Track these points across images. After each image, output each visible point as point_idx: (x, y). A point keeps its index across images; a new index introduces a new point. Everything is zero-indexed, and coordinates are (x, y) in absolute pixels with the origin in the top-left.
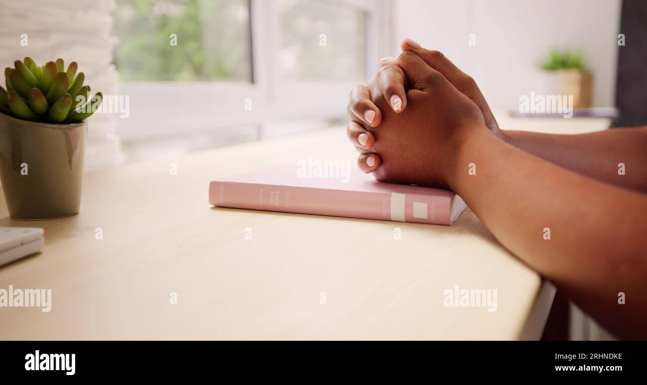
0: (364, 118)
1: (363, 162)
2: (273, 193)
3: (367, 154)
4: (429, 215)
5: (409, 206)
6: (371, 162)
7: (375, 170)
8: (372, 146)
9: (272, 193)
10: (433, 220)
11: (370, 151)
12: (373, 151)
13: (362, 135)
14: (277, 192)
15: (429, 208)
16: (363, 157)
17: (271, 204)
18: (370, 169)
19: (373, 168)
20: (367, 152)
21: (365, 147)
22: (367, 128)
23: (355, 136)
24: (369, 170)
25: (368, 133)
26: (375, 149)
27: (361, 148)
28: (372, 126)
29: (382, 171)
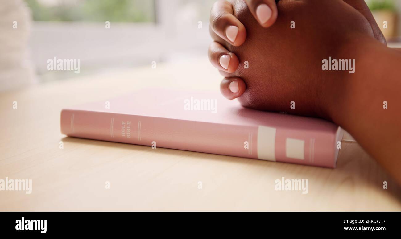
0: (225, 35)
1: (225, 87)
2: (125, 123)
3: (230, 78)
4: (306, 155)
5: (280, 142)
6: (234, 87)
7: (240, 95)
8: (235, 69)
9: (123, 123)
10: (312, 160)
11: (233, 75)
12: (237, 74)
13: (223, 56)
14: (129, 123)
15: (306, 146)
16: (226, 81)
17: (122, 136)
18: (234, 95)
19: (237, 94)
20: (231, 75)
21: (227, 70)
22: (230, 48)
23: (216, 58)
24: (232, 96)
25: (230, 54)
26: (239, 72)
27: (224, 71)
28: (235, 44)
29: (247, 97)
